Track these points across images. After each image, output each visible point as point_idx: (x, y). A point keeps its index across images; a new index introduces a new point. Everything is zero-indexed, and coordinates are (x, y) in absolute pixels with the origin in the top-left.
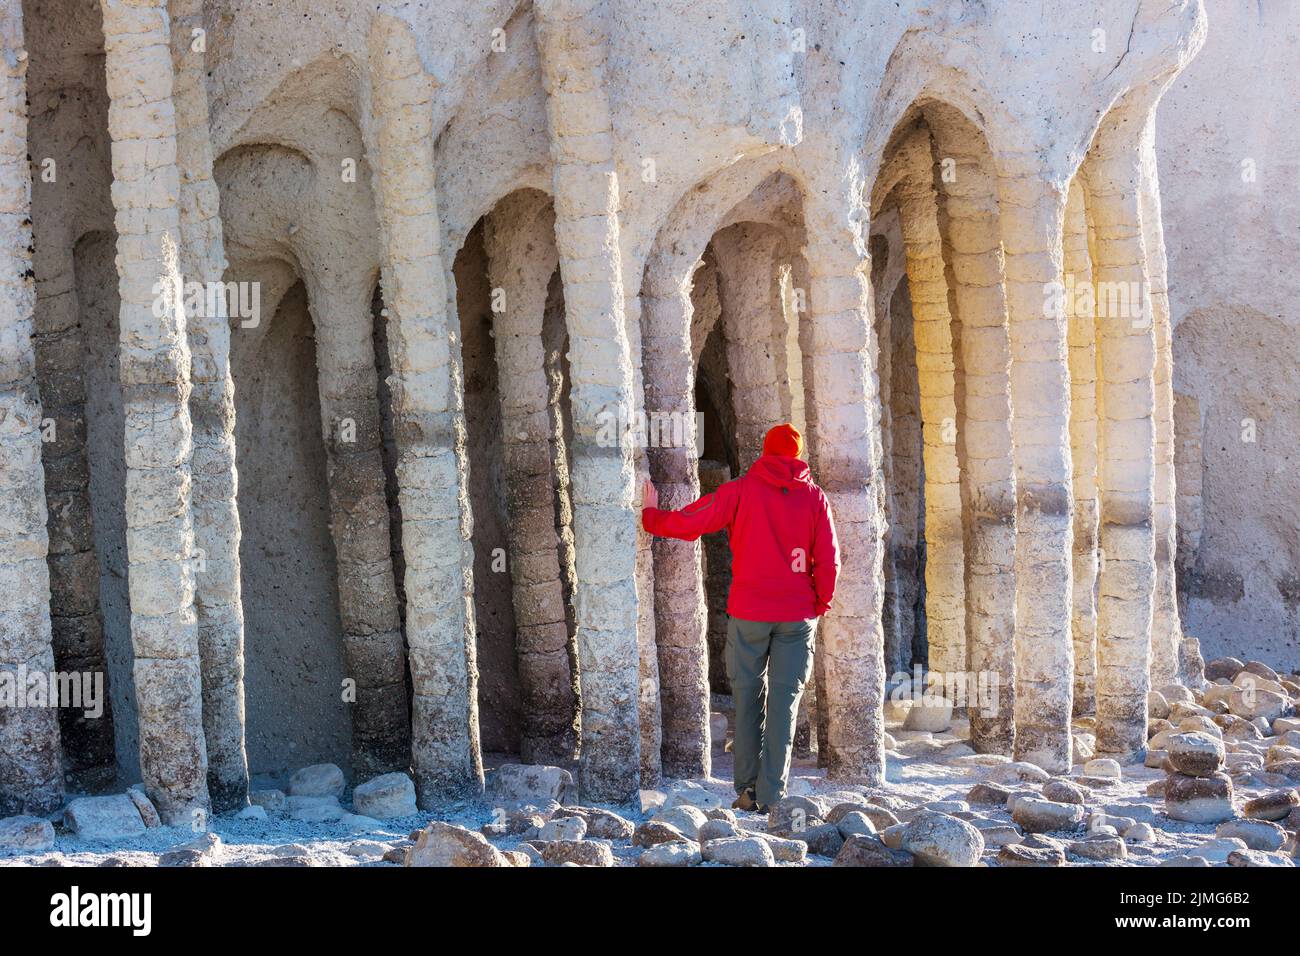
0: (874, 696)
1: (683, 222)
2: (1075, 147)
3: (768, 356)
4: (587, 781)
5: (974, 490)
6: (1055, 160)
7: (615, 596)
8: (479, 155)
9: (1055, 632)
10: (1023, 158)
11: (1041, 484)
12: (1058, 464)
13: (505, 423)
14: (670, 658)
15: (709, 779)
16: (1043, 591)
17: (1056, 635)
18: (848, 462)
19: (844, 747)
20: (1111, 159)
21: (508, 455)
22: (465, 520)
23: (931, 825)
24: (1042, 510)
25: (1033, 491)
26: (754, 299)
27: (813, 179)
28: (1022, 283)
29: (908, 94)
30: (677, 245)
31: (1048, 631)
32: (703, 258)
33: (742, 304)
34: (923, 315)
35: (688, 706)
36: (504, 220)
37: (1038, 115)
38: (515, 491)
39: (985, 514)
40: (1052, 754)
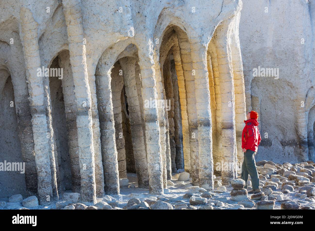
0: (160, 173)
1: (107, 57)
2: (209, 36)
3: (135, 90)
4: (82, 196)
5: (190, 121)
6: (204, 38)
7: (88, 150)
8: (51, 42)
10: (196, 39)
11: (203, 119)
12: (207, 114)
13: (65, 108)
14: (108, 165)
15: (119, 195)
16: (205, 145)
17: (208, 156)
18: (151, 115)
19: (153, 186)
20: (220, 38)
21: (66, 116)
22: (51, 133)
23: (159, 204)
24: (204, 125)
25: (201, 121)
26: (131, 75)
27: (140, 45)
28: (197, 69)
29: (166, 23)
30: (106, 63)
31: (206, 155)
32: (114, 66)
33: (128, 77)
34: (180, 79)
35: (113, 177)
36: (63, 58)
37: (199, 28)
38: (68, 125)
39: (193, 127)
40: (208, 185)
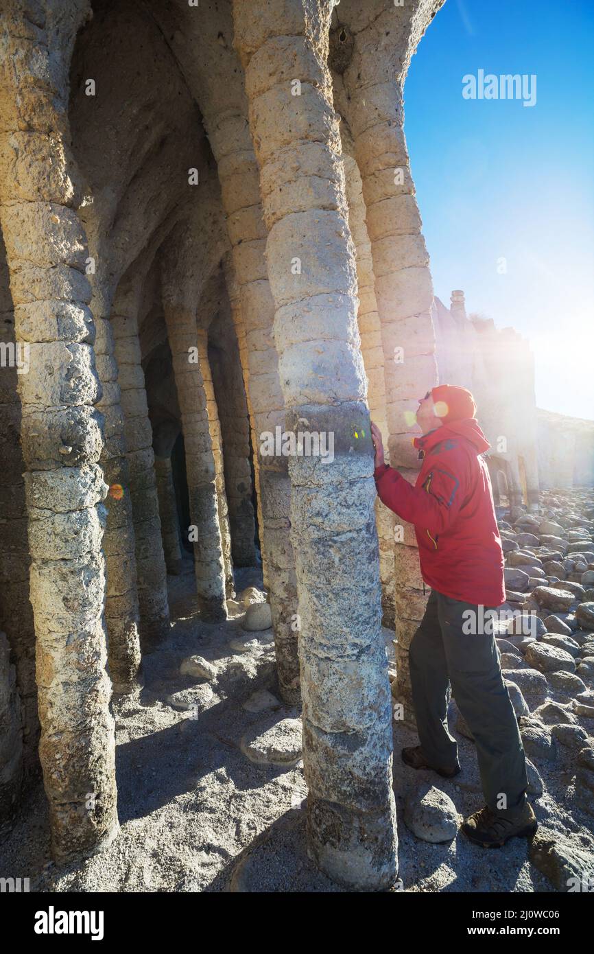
9: (361, 652)
11: (320, 404)
12: (344, 369)
16: (336, 583)
17: (364, 657)
31: (349, 652)
40: (368, 858)
